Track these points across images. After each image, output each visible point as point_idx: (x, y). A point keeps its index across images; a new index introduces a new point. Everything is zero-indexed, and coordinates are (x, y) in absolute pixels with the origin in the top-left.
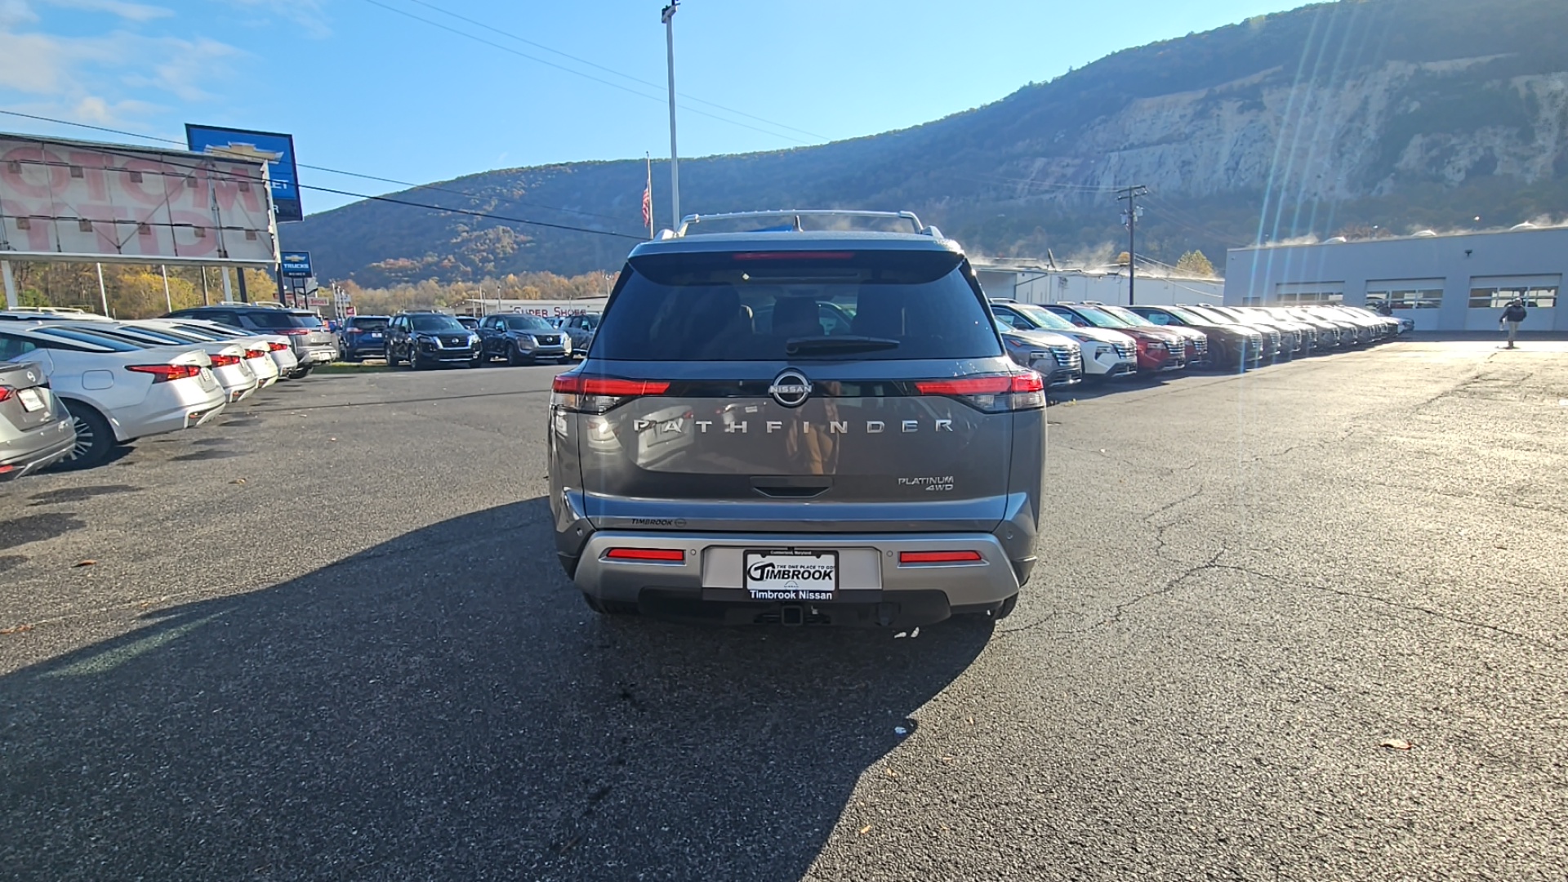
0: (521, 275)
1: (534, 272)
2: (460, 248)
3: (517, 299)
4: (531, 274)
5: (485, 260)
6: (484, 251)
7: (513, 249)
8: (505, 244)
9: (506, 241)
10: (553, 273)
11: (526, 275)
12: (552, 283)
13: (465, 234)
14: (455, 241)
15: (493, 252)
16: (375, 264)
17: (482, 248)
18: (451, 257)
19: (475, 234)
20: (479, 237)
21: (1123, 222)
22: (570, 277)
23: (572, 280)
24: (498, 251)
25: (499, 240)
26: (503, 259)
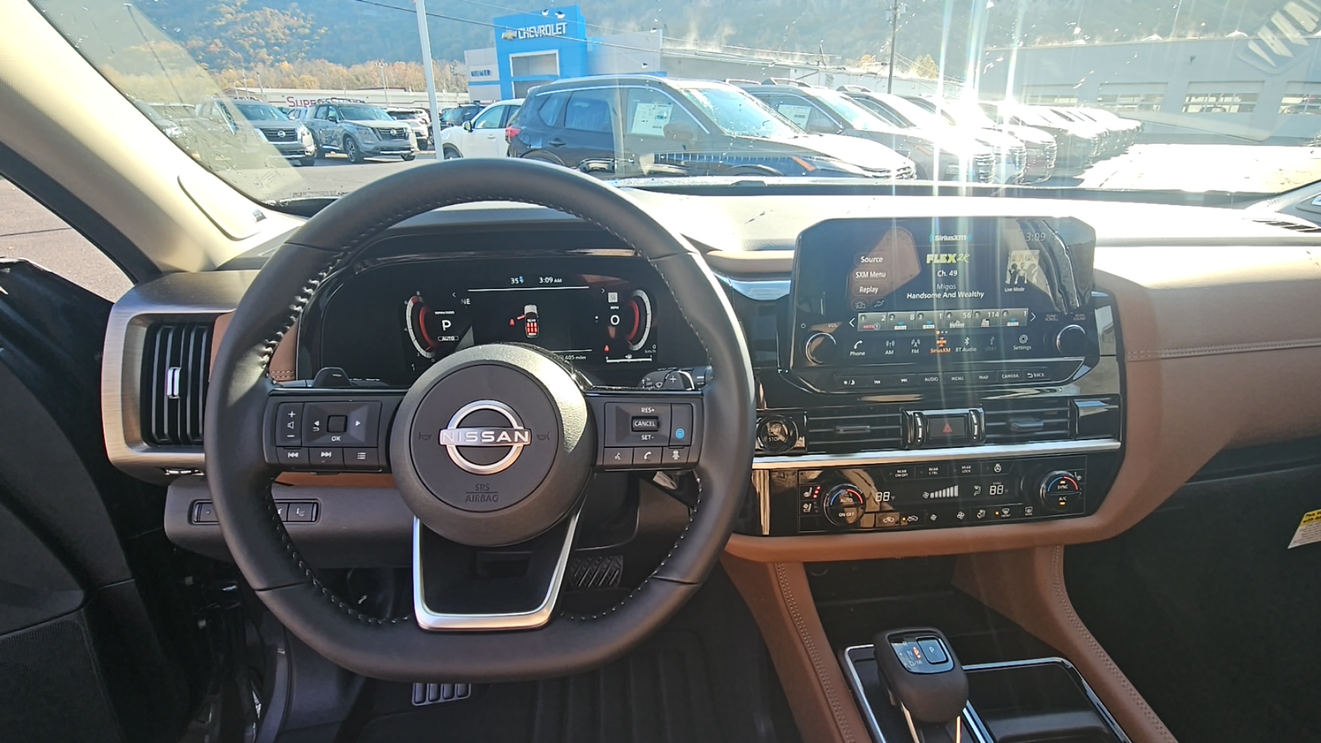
0: (297, 63)
1: (309, 60)
2: (227, 31)
3: (295, 88)
4: (306, 62)
5: (255, 46)
6: (252, 35)
7: (284, 34)
8: (275, 28)
9: (276, 25)
10: (330, 62)
11: (302, 63)
12: (331, 72)
13: (229, 16)
14: (219, 23)
15: (263, 37)
16: (133, 47)
17: (251, 32)
18: (217, 41)
19: (241, 16)
20: (245, 20)
21: (887, 19)
22: (349, 67)
23: (351, 70)
24: (268, 36)
25: (268, 23)
26: (275, 45)
